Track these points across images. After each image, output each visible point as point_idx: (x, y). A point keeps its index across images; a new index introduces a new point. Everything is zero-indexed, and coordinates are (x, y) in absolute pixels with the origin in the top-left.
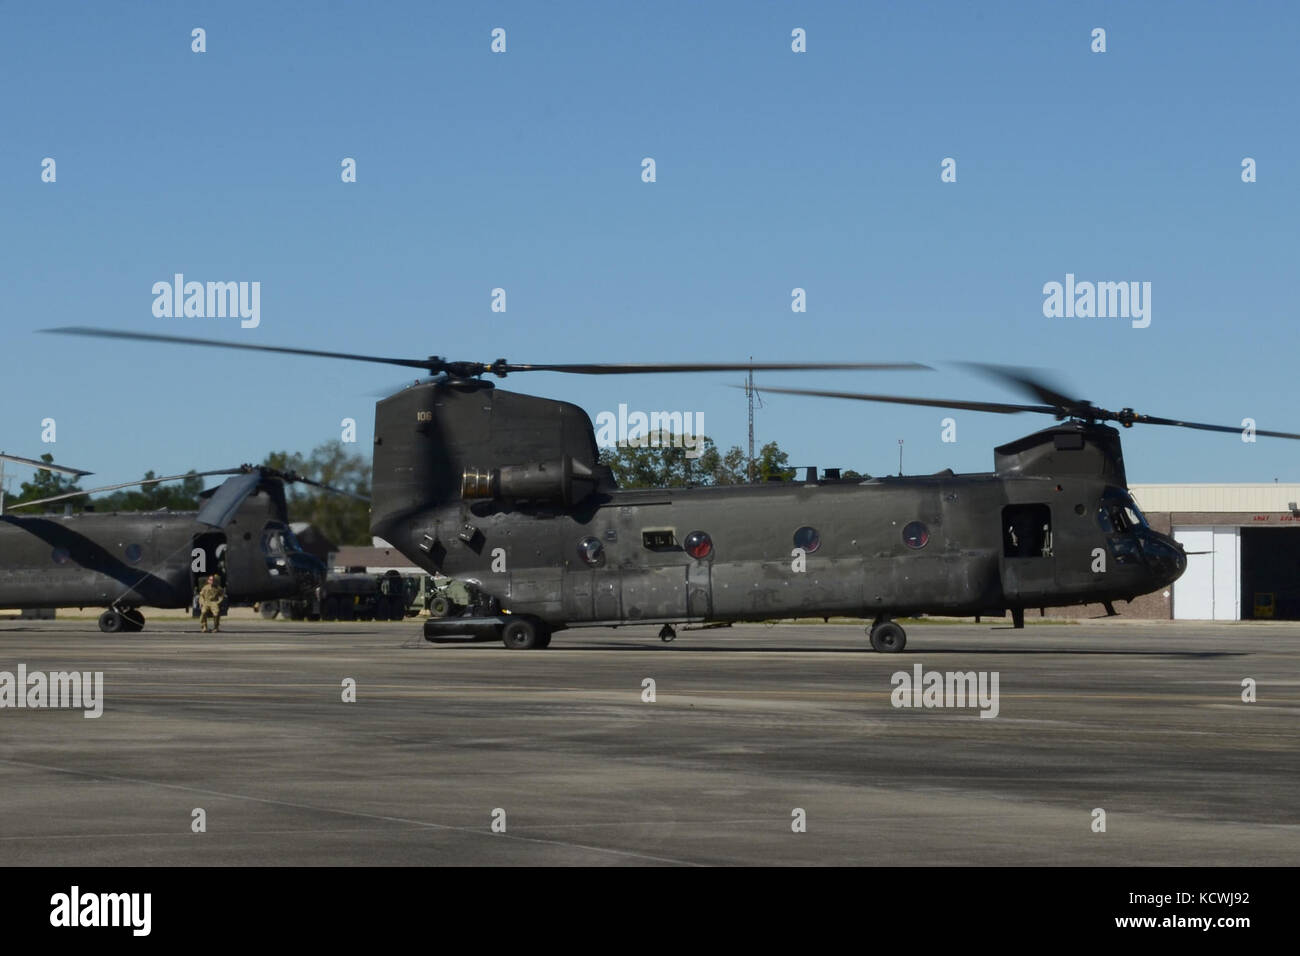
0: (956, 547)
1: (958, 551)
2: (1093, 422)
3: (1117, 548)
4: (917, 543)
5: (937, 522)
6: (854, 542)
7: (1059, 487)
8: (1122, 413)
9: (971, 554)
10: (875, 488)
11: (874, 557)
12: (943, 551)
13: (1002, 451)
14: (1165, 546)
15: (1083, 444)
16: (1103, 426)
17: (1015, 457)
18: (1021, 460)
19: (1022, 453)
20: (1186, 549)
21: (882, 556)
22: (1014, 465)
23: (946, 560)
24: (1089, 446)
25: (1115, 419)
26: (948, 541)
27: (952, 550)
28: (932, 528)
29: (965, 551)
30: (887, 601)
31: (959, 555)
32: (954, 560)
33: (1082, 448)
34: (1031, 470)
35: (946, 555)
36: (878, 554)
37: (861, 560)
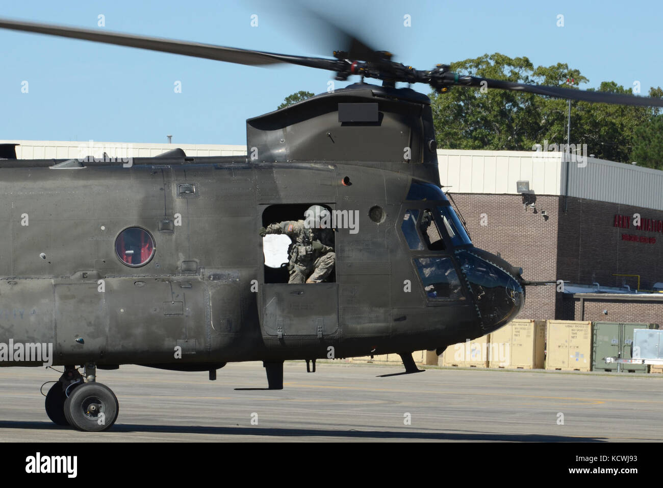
0: (194, 266)
1: (197, 271)
2: (394, 85)
3: (427, 272)
4: (136, 258)
5: (167, 227)
6: (42, 254)
7: (347, 180)
8: (435, 72)
9: (217, 277)
10: (76, 175)
11: (72, 277)
12: (173, 271)
13: (259, 124)
14: (497, 272)
15: (381, 117)
16: (408, 91)
17: (279, 133)
18: (288, 137)
19: (289, 128)
20: (526, 277)
21: (84, 276)
22: (277, 145)
23: (180, 284)
24: (388, 121)
25: (424, 81)
26: (182, 257)
27: (188, 270)
28: (158, 237)
29: (208, 272)
30: (93, 344)
31: (199, 277)
32: (191, 285)
33: (378, 123)
34: (303, 154)
35: (179, 278)
36: (79, 274)
37: (53, 281)
